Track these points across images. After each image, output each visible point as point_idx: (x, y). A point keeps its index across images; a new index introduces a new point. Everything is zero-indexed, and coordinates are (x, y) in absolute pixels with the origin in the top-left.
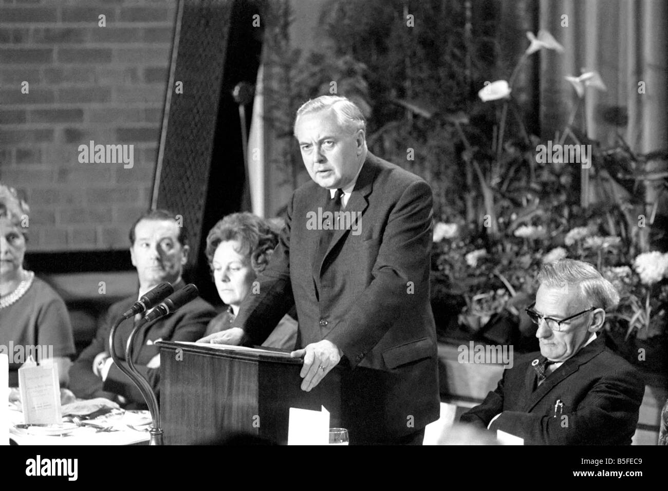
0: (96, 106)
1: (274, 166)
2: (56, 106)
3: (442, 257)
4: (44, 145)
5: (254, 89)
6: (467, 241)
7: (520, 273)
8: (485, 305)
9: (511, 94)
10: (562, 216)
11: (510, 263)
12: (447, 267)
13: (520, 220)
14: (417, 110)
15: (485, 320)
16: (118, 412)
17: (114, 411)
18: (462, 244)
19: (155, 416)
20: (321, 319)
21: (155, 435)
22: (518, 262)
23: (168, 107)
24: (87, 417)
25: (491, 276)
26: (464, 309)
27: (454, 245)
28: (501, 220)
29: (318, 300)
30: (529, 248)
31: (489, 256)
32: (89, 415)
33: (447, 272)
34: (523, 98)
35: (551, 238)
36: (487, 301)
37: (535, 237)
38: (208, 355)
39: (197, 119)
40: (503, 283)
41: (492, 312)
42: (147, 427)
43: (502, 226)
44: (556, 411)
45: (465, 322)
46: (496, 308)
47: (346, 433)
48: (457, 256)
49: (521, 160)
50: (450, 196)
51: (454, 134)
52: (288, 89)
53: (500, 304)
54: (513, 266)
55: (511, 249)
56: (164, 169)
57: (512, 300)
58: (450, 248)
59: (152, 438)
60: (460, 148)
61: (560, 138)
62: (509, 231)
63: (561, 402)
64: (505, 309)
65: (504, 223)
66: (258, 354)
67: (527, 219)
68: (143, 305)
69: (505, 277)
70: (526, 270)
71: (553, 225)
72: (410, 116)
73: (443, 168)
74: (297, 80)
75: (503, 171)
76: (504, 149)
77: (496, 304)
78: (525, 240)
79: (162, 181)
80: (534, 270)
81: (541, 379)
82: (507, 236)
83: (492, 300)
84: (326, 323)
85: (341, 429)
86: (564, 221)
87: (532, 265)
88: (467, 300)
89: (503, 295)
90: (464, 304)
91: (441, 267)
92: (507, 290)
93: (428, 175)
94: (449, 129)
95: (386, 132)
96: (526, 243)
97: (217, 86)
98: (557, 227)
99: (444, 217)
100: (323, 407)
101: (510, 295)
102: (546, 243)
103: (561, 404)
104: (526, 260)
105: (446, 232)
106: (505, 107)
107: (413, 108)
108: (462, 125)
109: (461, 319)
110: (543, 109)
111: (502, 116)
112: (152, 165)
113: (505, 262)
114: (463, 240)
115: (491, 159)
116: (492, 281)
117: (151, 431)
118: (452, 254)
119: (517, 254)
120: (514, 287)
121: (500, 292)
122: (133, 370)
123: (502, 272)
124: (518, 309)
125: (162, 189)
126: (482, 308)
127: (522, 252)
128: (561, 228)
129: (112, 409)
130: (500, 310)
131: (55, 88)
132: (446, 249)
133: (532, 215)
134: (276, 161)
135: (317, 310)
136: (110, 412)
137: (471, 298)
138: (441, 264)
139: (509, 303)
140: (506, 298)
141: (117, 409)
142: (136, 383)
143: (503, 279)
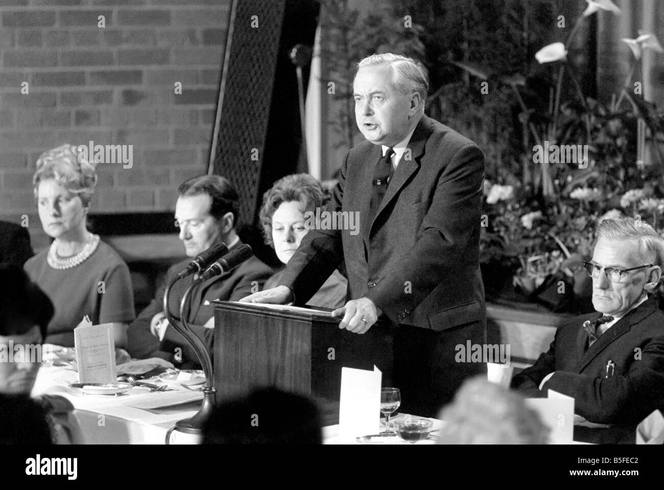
0: (154, 67)
1: (330, 128)
2: (115, 68)
3: (498, 219)
4: (102, 107)
5: (312, 52)
6: (523, 203)
7: (575, 235)
8: (540, 267)
9: (568, 56)
10: (618, 178)
11: (566, 224)
12: (503, 229)
13: (576, 182)
14: (474, 72)
15: (540, 281)
16: (172, 371)
17: (169, 371)
18: (517, 206)
19: (209, 376)
20: (370, 280)
21: (209, 394)
22: (573, 224)
23: (226, 69)
24: (142, 377)
25: (547, 237)
26: (519, 270)
27: (509, 207)
28: (557, 182)
29: (367, 262)
30: (584, 209)
31: (545, 218)
32: (143, 375)
33: (502, 234)
34: (580, 60)
35: (607, 200)
36: (541, 263)
37: (591, 199)
38: (262, 315)
39: (254, 80)
40: (558, 245)
41: (547, 274)
42: (200, 386)
43: (558, 188)
44: (607, 371)
45: (519, 283)
46: (551, 270)
47: (398, 392)
48: (512, 218)
49: (577, 122)
50: (506, 159)
51: (510, 96)
52: (346, 51)
53: (555, 266)
54: (567, 228)
55: (567, 211)
56: (221, 130)
57: (567, 262)
58: (506, 210)
59: (205, 396)
60: (516, 110)
61: (617, 100)
62: (565, 193)
63: (612, 362)
64: (559, 271)
65: (560, 185)
66: (311, 314)
67: (583, 181)
68: (198, 265)
69: (560, 239)
70: (581, 232)
71: (609, 187)
72: (466, 78)
73: (499, 130)
74: (355, 42)
75: (559, 132)
76: (560, 112)
77: (551, 265)
78: (581, 202)
79: (219, 143)
80: (589, 232)
81: (592, 339)
82: (562, 198)
83: (546, 262)
84: (375, 285)
85: (393, 388)
86: (620, 183)
87: (587, 227)
88: (522, 261)
89: (559, 256)
90: (520, 265)
91: (496, 229)
92: (562, 251)
93: (484, 137)
94: (506, 91)
95: (443, 94)
96: (581, 205)
97: (274, 48)
98: (613, 189)
99: (500, 179)
100: (375, 367)
101: (565, 257)
102: (602, 205)
103: (613, 365)
104: (581, 222)
105: (502, 194)
106: (562, 69)
107: (470, 70)
108: (519, 86)
109: (516, 280)
110: (600, 70)
111: (558, 78)
112: (210, 127)
113: (560, 224)
114: (519, 202)
115: (548, 121)
116: (548, 242)
117: (205, 390)
118: (507, 216)
119: (573, 216)
120: (569, 249)
121: (555, 253)
122: (187, 329)
123: (557, 234)
124: (572, 271)
125: (220, 152)
126: (537, 270)
127: (578, 214)
128: (617, 190)
129: (167, 368)
130: (554, 272)
131: (114, 49)
132: (502, 211)
133: (588, 177)
134: (333, 123)
135: (365, 270)
136: (165, 372)
137: (525, 259)
138: (497, 226)
139: (563, 265)
140: (561, 260)
141: (172, 368)
142: (190, 342)
143: (558, 240)
